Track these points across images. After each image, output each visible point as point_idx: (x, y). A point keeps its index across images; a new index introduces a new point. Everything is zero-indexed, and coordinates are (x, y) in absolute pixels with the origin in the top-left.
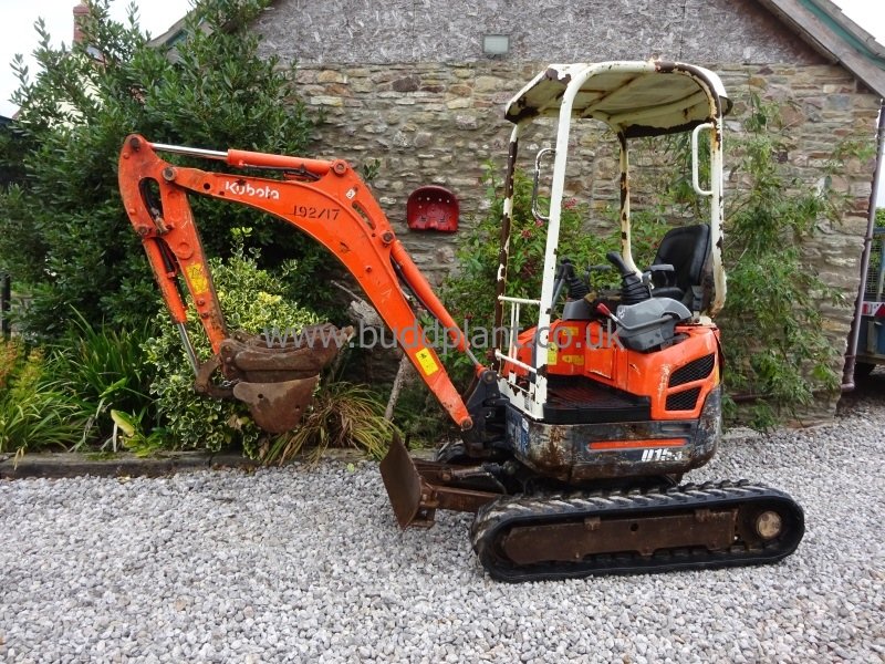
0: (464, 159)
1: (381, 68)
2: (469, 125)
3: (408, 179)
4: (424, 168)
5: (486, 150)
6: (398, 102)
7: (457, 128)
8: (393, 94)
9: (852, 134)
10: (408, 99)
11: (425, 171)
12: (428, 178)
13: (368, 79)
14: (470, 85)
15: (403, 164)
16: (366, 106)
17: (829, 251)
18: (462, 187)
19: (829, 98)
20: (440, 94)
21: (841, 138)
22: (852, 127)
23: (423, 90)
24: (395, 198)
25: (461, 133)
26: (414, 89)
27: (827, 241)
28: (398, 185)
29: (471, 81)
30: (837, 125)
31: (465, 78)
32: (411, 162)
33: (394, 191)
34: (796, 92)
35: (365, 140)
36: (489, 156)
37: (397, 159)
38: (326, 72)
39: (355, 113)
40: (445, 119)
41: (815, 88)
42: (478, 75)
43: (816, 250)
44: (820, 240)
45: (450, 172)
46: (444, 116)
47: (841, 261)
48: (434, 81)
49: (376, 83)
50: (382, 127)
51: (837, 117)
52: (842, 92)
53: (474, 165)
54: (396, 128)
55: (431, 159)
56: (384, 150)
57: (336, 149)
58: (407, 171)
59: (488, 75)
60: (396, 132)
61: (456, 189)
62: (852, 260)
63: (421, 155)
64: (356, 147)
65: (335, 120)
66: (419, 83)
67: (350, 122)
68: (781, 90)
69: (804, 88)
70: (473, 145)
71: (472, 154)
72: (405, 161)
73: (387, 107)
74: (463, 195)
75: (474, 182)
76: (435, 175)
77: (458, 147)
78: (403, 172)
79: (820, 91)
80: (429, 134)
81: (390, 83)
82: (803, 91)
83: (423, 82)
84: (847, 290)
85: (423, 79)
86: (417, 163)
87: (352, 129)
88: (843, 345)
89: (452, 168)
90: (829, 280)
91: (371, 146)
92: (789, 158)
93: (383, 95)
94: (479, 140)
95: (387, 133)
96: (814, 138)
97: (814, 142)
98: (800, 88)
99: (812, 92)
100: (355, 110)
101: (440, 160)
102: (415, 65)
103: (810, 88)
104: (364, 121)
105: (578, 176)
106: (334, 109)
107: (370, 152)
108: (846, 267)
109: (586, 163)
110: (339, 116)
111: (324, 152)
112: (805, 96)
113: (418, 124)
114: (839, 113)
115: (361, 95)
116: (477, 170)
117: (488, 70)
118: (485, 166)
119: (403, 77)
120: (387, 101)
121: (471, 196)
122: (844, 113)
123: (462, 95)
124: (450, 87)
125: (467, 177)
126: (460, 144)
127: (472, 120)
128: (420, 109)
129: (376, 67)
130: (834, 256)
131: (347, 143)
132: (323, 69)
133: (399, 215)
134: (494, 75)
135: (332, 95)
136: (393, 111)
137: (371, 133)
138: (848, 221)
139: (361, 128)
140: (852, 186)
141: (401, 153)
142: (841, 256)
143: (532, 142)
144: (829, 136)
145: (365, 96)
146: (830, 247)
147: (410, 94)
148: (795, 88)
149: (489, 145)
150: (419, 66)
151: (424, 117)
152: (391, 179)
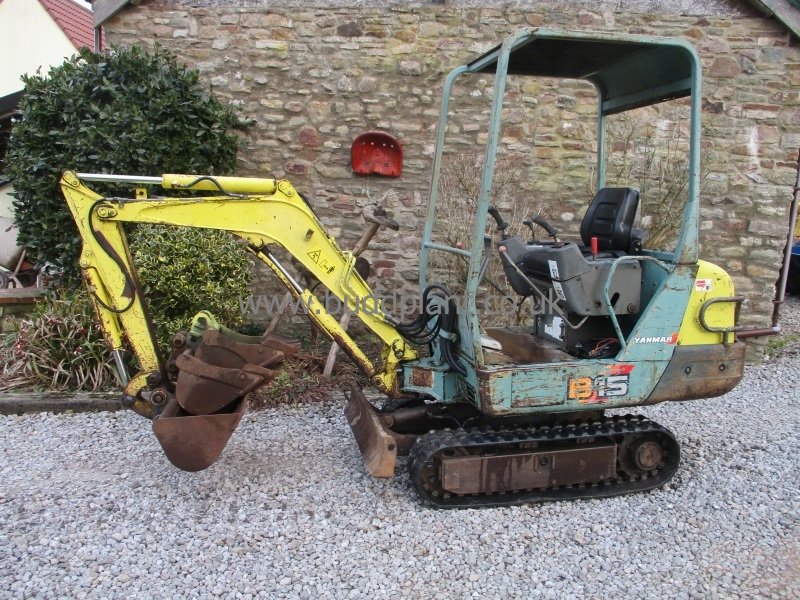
0: (408, 104)
1: (325, 12)
2: (413, 70)
3: (353, 124)
4: (367, 112)
5: (430, 96)
6: (342, 46)
7: (401, 73)
8: (338, 39)
9: (784, 87)
10: (352, 44)
11: (369, 116)
12: (372, 123)
13: (313, 24)
14: (414, 30)
15: (347, 109)
16: (311, 50)
17: (760, 201)
18: (407, 133)
19: (763, 51)
20: (384, 39)
21: (774, 91)
22: (784, 79)
23: (367, 35)
24: (339, 142)
25: (406, 79)
26: (359, 34)
27: (759, 191)
28: (343, 129)
29: (415, 26)
30: (770, 77)
31: (409, 23)
32: (356, 107)
33: (337, 135)
34: (732, 44)
35: (311, 84)
36: (433, 101)
37: (342, 104)
38: (271, 16)
39: (300, 57)
40: (389, 64)
41: (751, 40)
42: (422, 20)
43: (748, 199)
44: (751, 189)
45: (394, 117)
46: (388, 61)
47: (772, 210)
48: (378, 27)
49: (321, 27)
50: (327, 72)
51: (771, 69)
52: (775, 45)
53: (417, 111)
54: (340, 73)
55: (375, 104)
56: (328, 94)
57: (281, 93)
58: (352, 116)
59: (432, 20)
60: (340, 77)
61: (400, 134)
62: (781, 209)
63: (365, 100)
64: (300, 91)
65: (280, 64)
66: (363, 28)
67: (295, 66)
68: (717, 42)
69: (739, 40)
70: (417, 91)
71: (416, 100)
72: (350, 106)
73: (331, 51)
74: (407, 140)
75: (418, 127)
76: (378, 119)
77: (402, 93)
78: (348, 117)
79: (754, 44)
80: (373, 79)
81: (335, 28)
82: (738, 44)
83: (367, 26)
84: (777, 238)
85: (367, 23)
86: (362, 108)
87: (297, 74)
88: (772, 291)
89: (396, 113)
90: (760, 228)
91: (316, 91)
92: (724, 109)
93: (328, 39)
94: (423, 86)
95: (332, 78)
96: (747, 90)
97: (748, 94)
98: (735, 40)
99: (746, 44)
100: (300, 54)
101: (384, 105)
102: (359, 9)
103: (746, 40)
104: (309, 65)
105: (521, 123)
106: (279, 53)
107: (315, 97)
108: (776, 216)
109: (528, 109)
110: (283, 60)
111: (269, 96)
112: (739, 48)
113: (363, 68)
114: (772, 66)
115: (306, 39)
116: (421, 116)
117: (432, 16)
118: (428, 112)
119: (348, 22)
120: (332, 46)
121: (415, 141)
122: (778, 66)
123: (406, 41)
124: (395, 32)
125: (411, 122)
126: (404, 89)
127: (416, 65)
128: (364, 54)
129: (321, 12)
130: (765, 205)
131: (292, 87)
132: (268, 13)
133: (343, 159)
134: (438, 21)
135: (276, 39)
136: (339, 55)
137: (315, 77)
138: (778, 171)
139: (305, 73)
140: (784, 138)
141: (345, 97)
142: (772, 205)
143: (475, 88)
144: (761, 87)
145: (310, 40)
146: (761, 196)
147: (354, 39)
148: (730, 40)
149: (433, 90)
150: (364, 12)
151: (369, 62)
152: (336, 124)
